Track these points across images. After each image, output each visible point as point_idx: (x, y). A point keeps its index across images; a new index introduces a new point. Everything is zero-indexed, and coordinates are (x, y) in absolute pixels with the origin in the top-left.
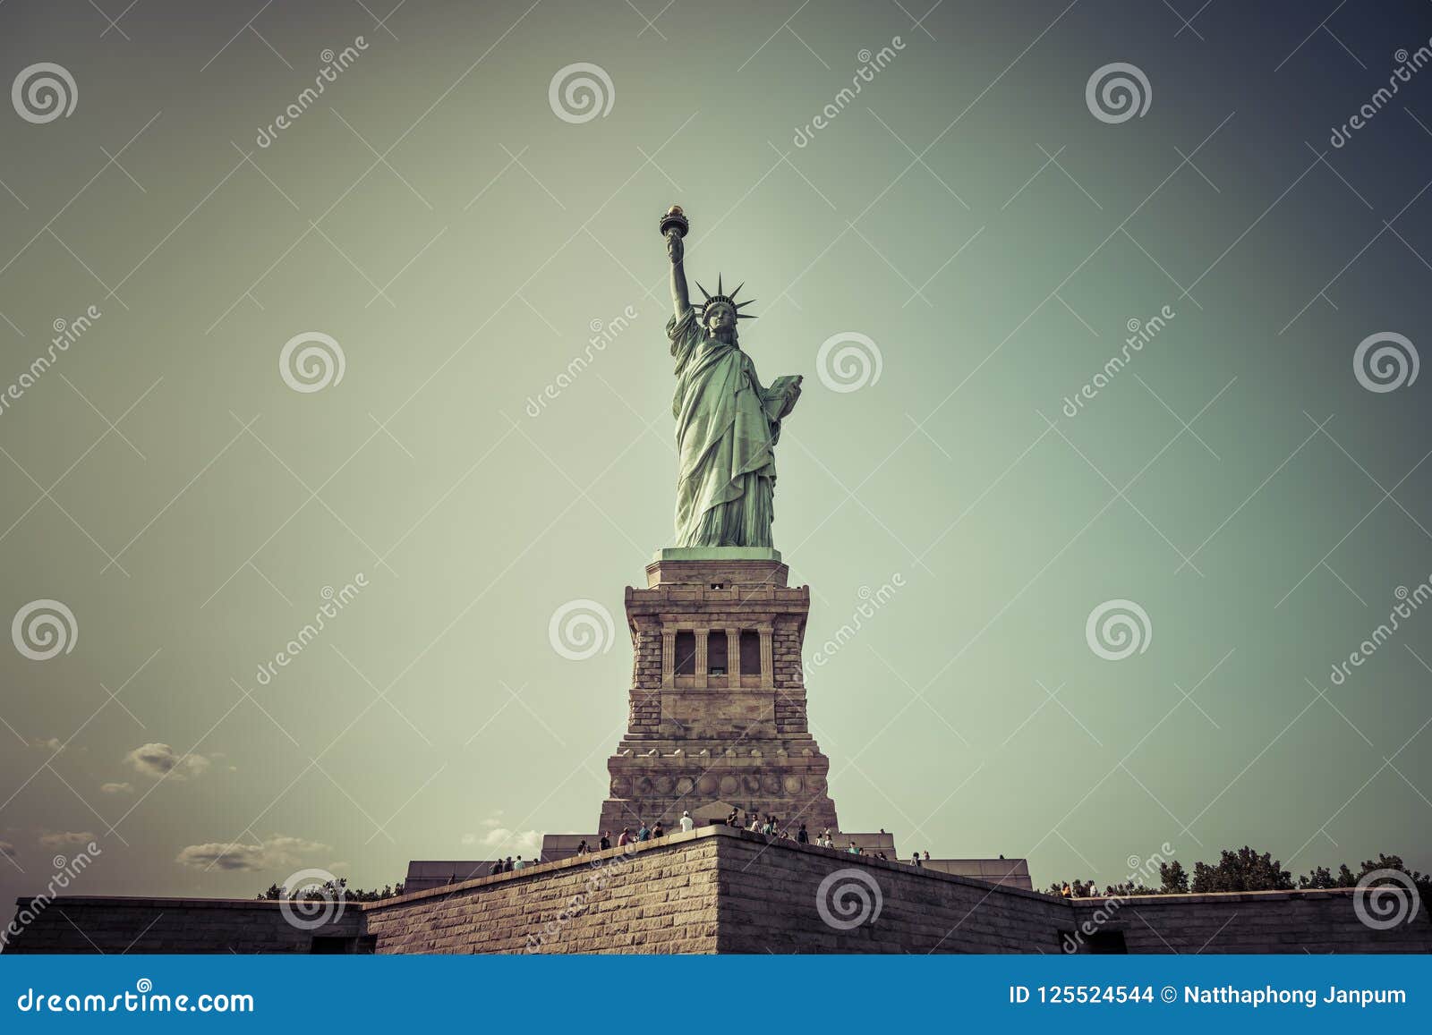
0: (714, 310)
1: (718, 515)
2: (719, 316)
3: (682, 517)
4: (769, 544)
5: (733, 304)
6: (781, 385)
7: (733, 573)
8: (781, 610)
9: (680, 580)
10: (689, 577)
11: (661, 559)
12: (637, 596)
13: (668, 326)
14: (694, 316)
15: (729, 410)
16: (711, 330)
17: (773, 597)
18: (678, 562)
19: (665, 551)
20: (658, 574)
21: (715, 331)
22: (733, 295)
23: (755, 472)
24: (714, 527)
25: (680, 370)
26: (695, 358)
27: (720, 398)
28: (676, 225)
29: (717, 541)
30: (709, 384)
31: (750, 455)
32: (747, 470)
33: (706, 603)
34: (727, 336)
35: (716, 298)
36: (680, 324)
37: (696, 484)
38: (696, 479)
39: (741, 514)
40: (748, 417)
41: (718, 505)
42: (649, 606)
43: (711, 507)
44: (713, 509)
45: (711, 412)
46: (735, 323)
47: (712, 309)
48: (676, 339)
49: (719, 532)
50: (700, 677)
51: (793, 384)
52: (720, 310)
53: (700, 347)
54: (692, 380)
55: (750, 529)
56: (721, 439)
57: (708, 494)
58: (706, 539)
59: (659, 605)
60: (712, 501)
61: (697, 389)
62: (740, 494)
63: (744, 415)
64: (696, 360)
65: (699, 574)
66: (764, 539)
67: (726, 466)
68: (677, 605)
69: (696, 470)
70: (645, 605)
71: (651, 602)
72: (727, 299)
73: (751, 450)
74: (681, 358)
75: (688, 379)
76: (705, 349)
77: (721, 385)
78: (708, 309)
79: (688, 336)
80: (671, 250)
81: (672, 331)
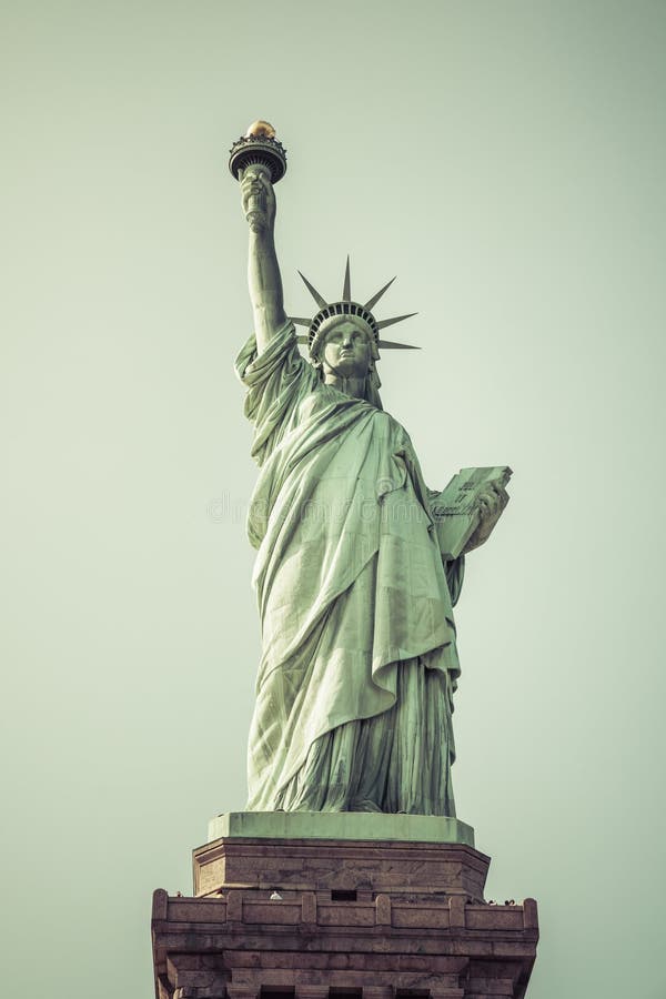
0: (337, 330)
1: (344, 745)
2: (346, 342)
3: (264, 747)
4: (448, 810)
5: (371, 320)
6: (468, 486)
7: (376, 868)
8: (479, 949)
9: (266, 879)
10: (285, 874)
11: (226, 834)
12: (177, 911)
13: (241, 358)
14: (293, 342)
15: (366, 530)
16: (326, 369)
17: (461, 923)
18: (262, 841)
19: (234, 817)
20: (219, 865)
21: (335, 371)
23: (419, 659)
24: (335, 769)
25: (265, 446)
26: (295, 424)
28: (262, 159)
29: (341, 802)
30: (325, 476)
31: (410, 626)
32: (404, 655)
33: (322, 930)
34: (360, 383)
35: (338, 306)
36: (268, 353)
37: (296, 681)
38: (296, 669)
39: (389, 745)
40: (405, 546)
41: (343, 726)
42: (201, 934)
43: (327, 728)
44: (333, 733)
45: (331, 531)
46: (375, 358)
47: (327, 330)
48: (258, 385)
49: (346, 781)
51: (492, 483)
52: (347, 329)
53: (307, 402)
54: (292, 467)
55: (409, 776)
56: (350, 589)
57: (322, 704)
58: (319, 795)
59: (224, 933)
60: (330, 716)
61: (302, 487)
62: (391, 702)
63: (398, 542)
64: (300, 428)
65: (306, 869)
66: (438, 799)
67: (361, 645)
68: (262, 934)
69: (299, 651)
70: (192, 932)
71: (207, 926)
72: (360, 310)
73: (411, 615)
74: (267, 424)
75: (283, 465)
76: (318, 407)
77: (351, 480)
78: (322, 327)
79: (283, 381)
80: (251, 207)
81: (249, 369)
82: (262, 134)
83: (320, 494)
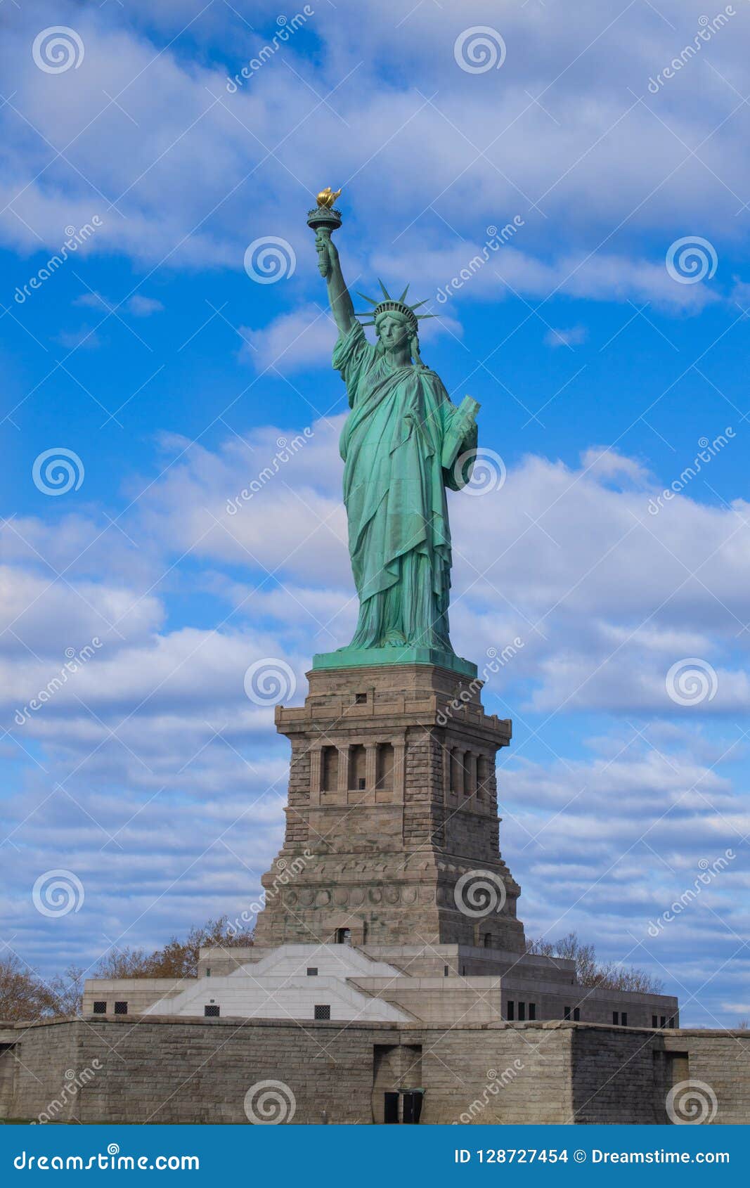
5: (405, 308)
7: (378, 679)
8: (410, 723)
9: (331, 689)
10: (339, 685)
11: (312, 668)
12: (286, 716)
15: (383, 475)
17: (403, 711)
22: (402, 298)
29: (372, 641)
30: (364, 443)
31: (404, 534)
32: (400, 553)
33: (345, 720)
39: (399, 599)
40: (403, 483)
41: (373, 596)
43: (367, 597)
44: (369, 600)
45: (367, 480)
47: (379, 323)
49: (375, 626)
50: (340, 794)
52: (389, 320)
56: (375, 514)
57: (366, 580)
59: (305, 724)
62: (396, 579)
63: (399, 482)
65: (348, 682)
68: (319, 723)
71: (297, 722)
72: (397, 305)
78: (377, 321)
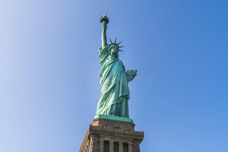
1: (115, 107)
2: (115, 49)
4: (128, 117)
7: (120, 125)
8: (136, 138)
10: (107, 124)
11: (99, 117)
12: (93, 128)
16: (111, 52)
18: (104, 119)
19: (100, 115)
20: (98, 122)
21: (113, 53)
22: (119, 44)
23: (125, 96)
24: (113, 110)
26: (108, 60)
27: (116, 72)
28: (105, 20)
29: (114, 115)
31: (124, 91)
32: (124, 95)
33: (114, 133)
34: (116, 55)
36: (103, 49)
37: (107, 97)
42: (96, 131)
43: (112, 104)
44: (113, 105)
46: (118, 52)
47: (112, 47)
48: (102, 53)
49: (115, 112)
51: (135, 72)
52: (115, 47)
55: (123, 112)
56: (116, 85)
58: (111, 113)
59: (100, 132)
65: (110, 124)
66: (127, 115)
67: (118, 93)
68: (105, 132)
69: (108, 92)
70: (95, 131)
71: (97, 131)
72: (117, 45)
73: (125, 89)
74: (103, 59)
75: (106, 65)
76: (111, 58)
77: (117, 69)
78: (111, 46)
79: (106, 53)
80: (103, 27)
81: (101, 51)
82: (105, 17)
83: (112, 70)
